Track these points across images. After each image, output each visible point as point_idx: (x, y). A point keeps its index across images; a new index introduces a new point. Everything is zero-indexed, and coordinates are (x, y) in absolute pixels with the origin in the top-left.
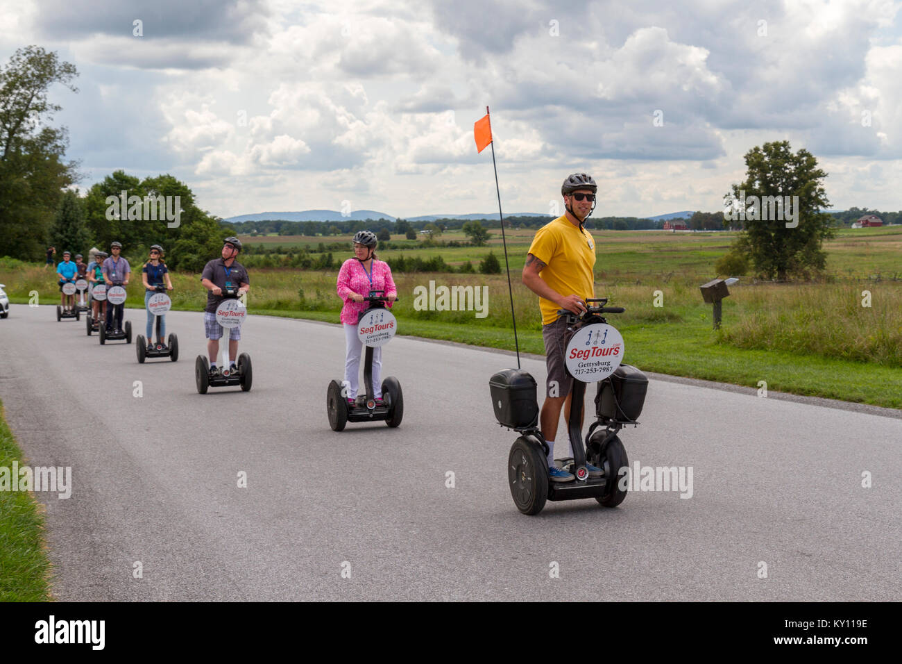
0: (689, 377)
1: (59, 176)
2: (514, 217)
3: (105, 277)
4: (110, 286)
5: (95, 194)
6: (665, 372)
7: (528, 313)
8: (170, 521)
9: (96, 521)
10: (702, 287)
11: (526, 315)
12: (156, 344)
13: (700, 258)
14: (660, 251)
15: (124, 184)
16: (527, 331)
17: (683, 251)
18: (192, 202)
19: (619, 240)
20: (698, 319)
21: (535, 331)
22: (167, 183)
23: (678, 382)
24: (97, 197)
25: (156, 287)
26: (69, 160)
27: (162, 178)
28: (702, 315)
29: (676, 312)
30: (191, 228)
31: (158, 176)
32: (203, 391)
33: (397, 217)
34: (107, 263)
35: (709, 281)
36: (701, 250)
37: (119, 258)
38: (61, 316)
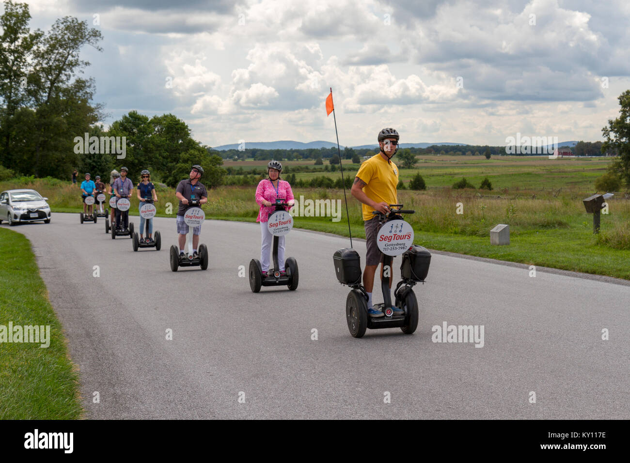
0: (574, 271)
1: (88, 115)
2: (436, 146)
3: (115, 192)
4: (119, 198)
5: (115, 129)
6: (555, 267)
7: (447, 220)
8: (173, 378)
9: (117, 377)
10: (585, 200)
11: (445, 222)
12: (146, 238)
13: (583, 178)
14: (551, 172)
15: (137, 122)
16: (447, 235)
17: (570, 172)
18: (188, 134)
19: (519, 163)
20: (581, 226)
21: (452, 234)
22: (169, 120)
23: (565, 274)
24: (116, 131)
25: (146, 199)
26: (96, 103)
27: (165, 117)
28: (584, 222)
29: (564, 221)
30: (187, 155)
31: (163, 115)
32: (175, 270)
33: (345, 146)
34: (117, 181)
35: (590, 196)
36: (583, 171)
37: (125, 179)
38: (83, 220)
